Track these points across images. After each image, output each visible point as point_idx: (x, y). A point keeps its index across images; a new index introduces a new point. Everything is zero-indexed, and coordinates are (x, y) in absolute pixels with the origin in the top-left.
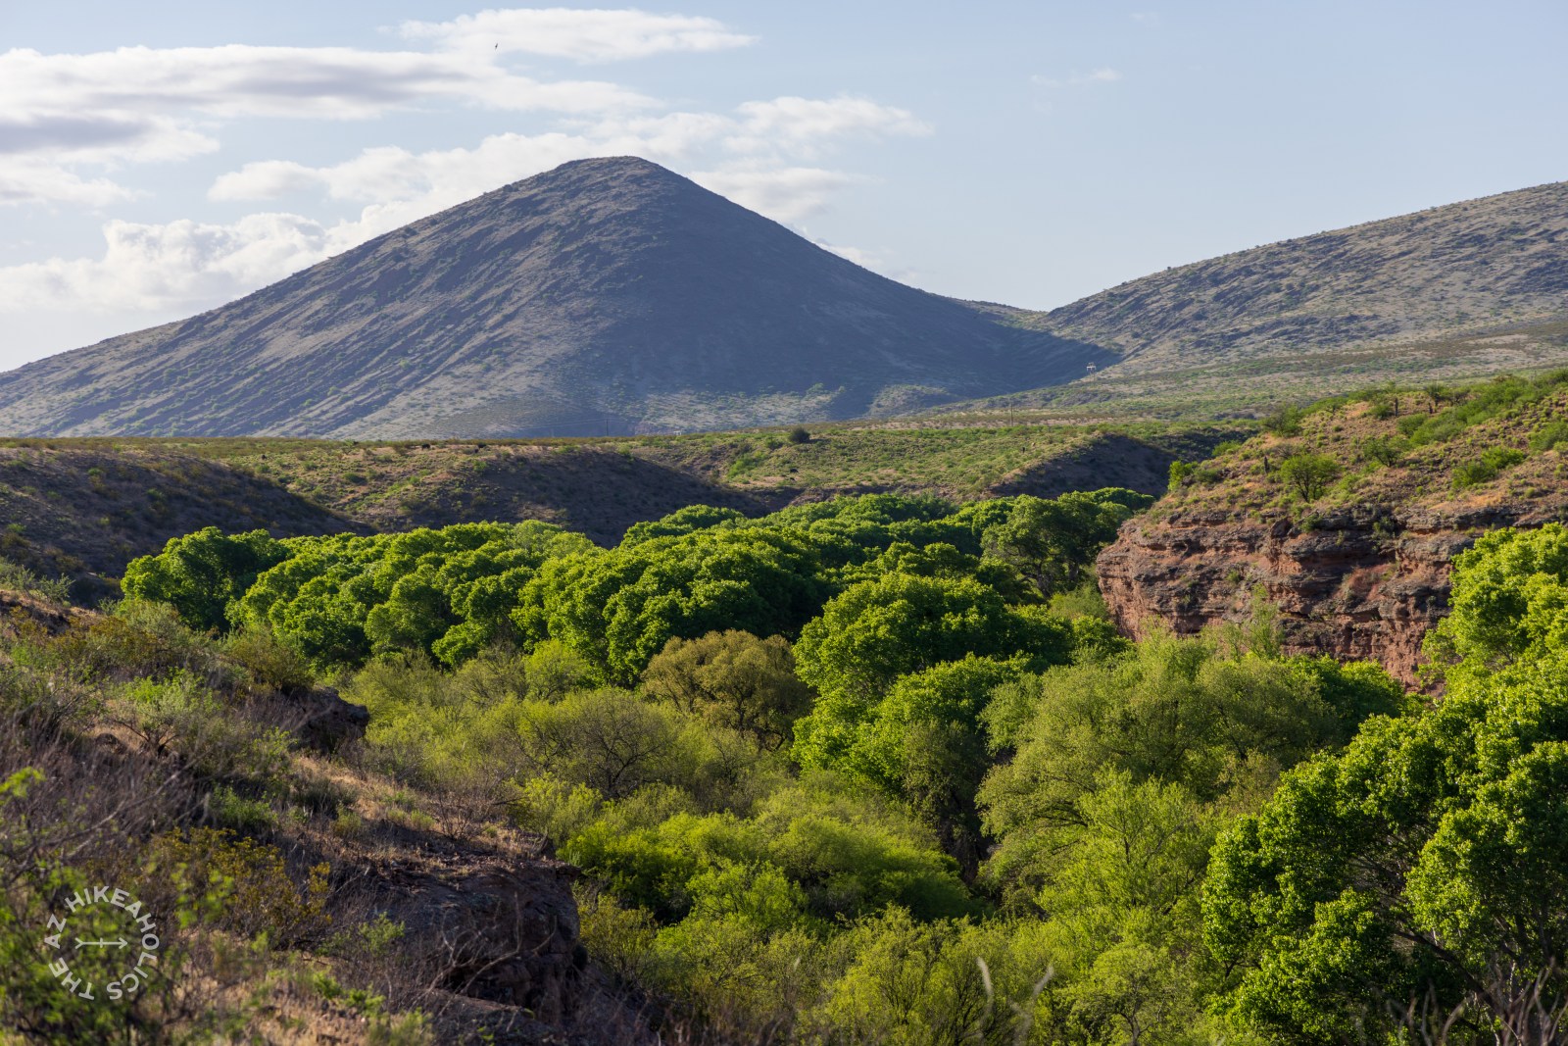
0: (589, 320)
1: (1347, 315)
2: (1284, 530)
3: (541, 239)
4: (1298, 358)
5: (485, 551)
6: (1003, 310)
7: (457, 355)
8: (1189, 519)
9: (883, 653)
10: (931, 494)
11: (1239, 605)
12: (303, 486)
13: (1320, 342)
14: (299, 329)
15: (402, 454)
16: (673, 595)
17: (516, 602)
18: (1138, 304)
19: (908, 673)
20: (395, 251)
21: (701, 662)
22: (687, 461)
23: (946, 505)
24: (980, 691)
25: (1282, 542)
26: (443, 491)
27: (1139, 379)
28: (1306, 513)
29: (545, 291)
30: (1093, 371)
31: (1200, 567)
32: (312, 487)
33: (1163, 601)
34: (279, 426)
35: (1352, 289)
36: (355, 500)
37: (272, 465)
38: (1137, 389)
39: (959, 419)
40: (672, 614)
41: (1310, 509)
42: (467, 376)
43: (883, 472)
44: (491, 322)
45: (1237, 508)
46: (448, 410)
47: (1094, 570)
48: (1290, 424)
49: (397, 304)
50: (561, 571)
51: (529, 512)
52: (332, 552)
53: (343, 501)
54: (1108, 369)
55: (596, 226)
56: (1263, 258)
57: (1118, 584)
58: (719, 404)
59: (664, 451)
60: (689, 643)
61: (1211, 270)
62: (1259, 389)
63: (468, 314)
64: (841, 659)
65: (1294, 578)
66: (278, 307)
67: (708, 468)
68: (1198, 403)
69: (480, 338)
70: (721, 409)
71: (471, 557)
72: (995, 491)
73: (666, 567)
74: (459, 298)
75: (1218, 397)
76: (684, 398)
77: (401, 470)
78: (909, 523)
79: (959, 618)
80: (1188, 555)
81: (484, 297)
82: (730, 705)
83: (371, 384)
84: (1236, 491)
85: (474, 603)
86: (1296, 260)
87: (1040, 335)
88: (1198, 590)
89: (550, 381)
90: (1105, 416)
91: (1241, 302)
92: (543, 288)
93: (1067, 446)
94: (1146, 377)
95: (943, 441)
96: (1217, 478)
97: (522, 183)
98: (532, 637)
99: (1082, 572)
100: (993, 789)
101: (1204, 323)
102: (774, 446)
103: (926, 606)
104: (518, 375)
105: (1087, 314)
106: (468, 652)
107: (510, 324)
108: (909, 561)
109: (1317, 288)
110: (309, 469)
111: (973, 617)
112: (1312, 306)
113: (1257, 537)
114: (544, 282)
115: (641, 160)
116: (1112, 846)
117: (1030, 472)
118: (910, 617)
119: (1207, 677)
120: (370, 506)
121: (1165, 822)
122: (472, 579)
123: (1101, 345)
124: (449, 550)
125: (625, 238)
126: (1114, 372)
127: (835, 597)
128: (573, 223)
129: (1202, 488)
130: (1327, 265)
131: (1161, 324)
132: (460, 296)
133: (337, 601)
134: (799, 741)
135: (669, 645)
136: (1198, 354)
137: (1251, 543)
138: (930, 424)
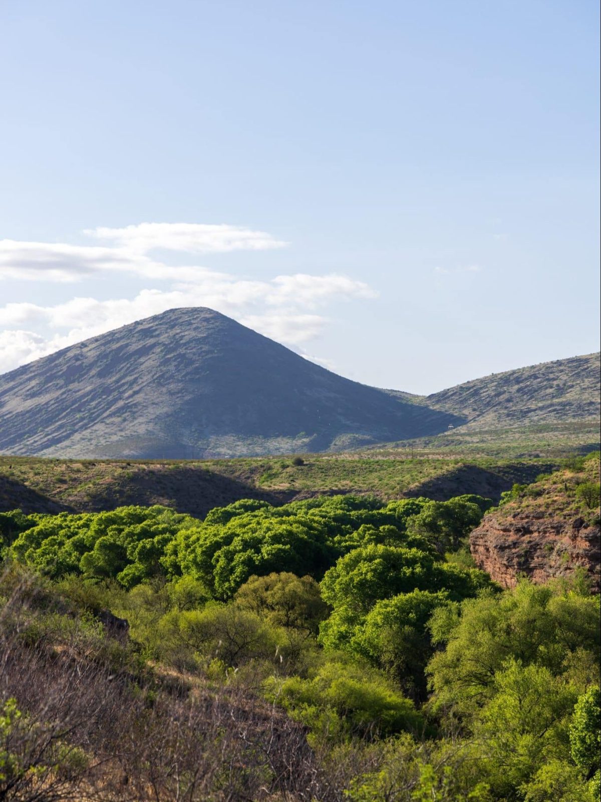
0: (180, 395)
1: (589, 401)
2: (579, 524)
3: (154, 350)
4: (562, 424)
5: (146, 525)
6: (403, 395)
7: (108, 413)
8: (524, 516)
9: (369, 587)
10: (372, 496)
11: (553, 563)
12: (33, 484)
13: (574, 416)
14: (23, 396)
15: (87, 467)
16: (250, 552)
17: (163, 554)
18: (476, 393)
19: (382, 599)
20: (75, 356)
21: (267, 590)
22: (237, 474)
23: (380, 502)
24: (425, 612)
25: (578, 531)
26: (109, 488)
27: (476, 434)
28: (592, 515)
29: (157, 379)
30: (452, 428)
31: (530, 542)
32: (38, 484)
33: (510, 560)
34: (11, 448)
35: (591, 388)
36: (60, 492)
37: (16, 472)
38: (475, 439)
39: (380, 454)
40: (249, 562)
41: (594, 513)
42: (113, 424)
43: (344, 482)
44: (126, 395)
45: (550, 511)
46: (103, 442)
47: (468, 541)
48: (579, 465)
49: (76, 384)
50: (187, 538)
51: (156, 501)
52: (59, 523)
53: (54, 492)
54: (459, 428)
55: (185, 344)
56: (543, 370)
57: (481, 549)
58: (249, 442)
59: (224, 468)
60: (261, 579)
61: (515, 375)
62: (541, 441)
63: (114, 390)
64: (346, 590)
65: (585, 550)
66: (12, 384)
67: (248, 478)
68: (509, 447)
69: (121, 403)
70: (250, 444)
71: (138, 528)
72: (405, 494)
73: (246, 536)
74: (109, 381)
75: (519, 444)
76: (230, 438)
77: (86, 476)
78: (362, 511)
79: (411, 570)
80: (523, 535)
81: (123, 381)
82: (283, 613)
83: (61, 427)
84: (549, 501)
85: (139, 554)
86: (561, 371)
87: (423, 408)
88: (528, 555)
89: (158, 427)
90: (459, 453)
91: (531, 393)
92: (155, 377)
93: (444, 471)
94: (480, 433)
95: (376, 466)
96: (539, 494)
97: (144, 320)
98: (171, 573)
99: (460, 542)
100: (435, 663)
101: (511, 404)
102: (284, 467)
103: (392, 562)
104: (140, 424)
105: (448, 397)
106: (136, 581)
107: (136, 396)
108: (371, 535)
109: (572, 386)
110: (36, 474)
111: (418, 570)
112: (570, 396)
113: (561, 526)
114: (155, 374)
115: (209, 309)
116: (512, 701)
117: (424, 485)
118: (383, 568)
119: (552, 606)
120: (69, 495)
121: (540, 688)
122: (139, 540)
123: (455, 414)
124: (125, 524)
125: (200, 351)
126: (463, 429)
127: (343, 557)
128: (172, 342)
129: (530, 499)
130: (578, 375)
131: (488, 404)
132: (110, 380)
133: (63, 550)
134: (322, 633)
135: (251, 578)
136: (508, 421)
137: (558, 530)
138: (365, 457)
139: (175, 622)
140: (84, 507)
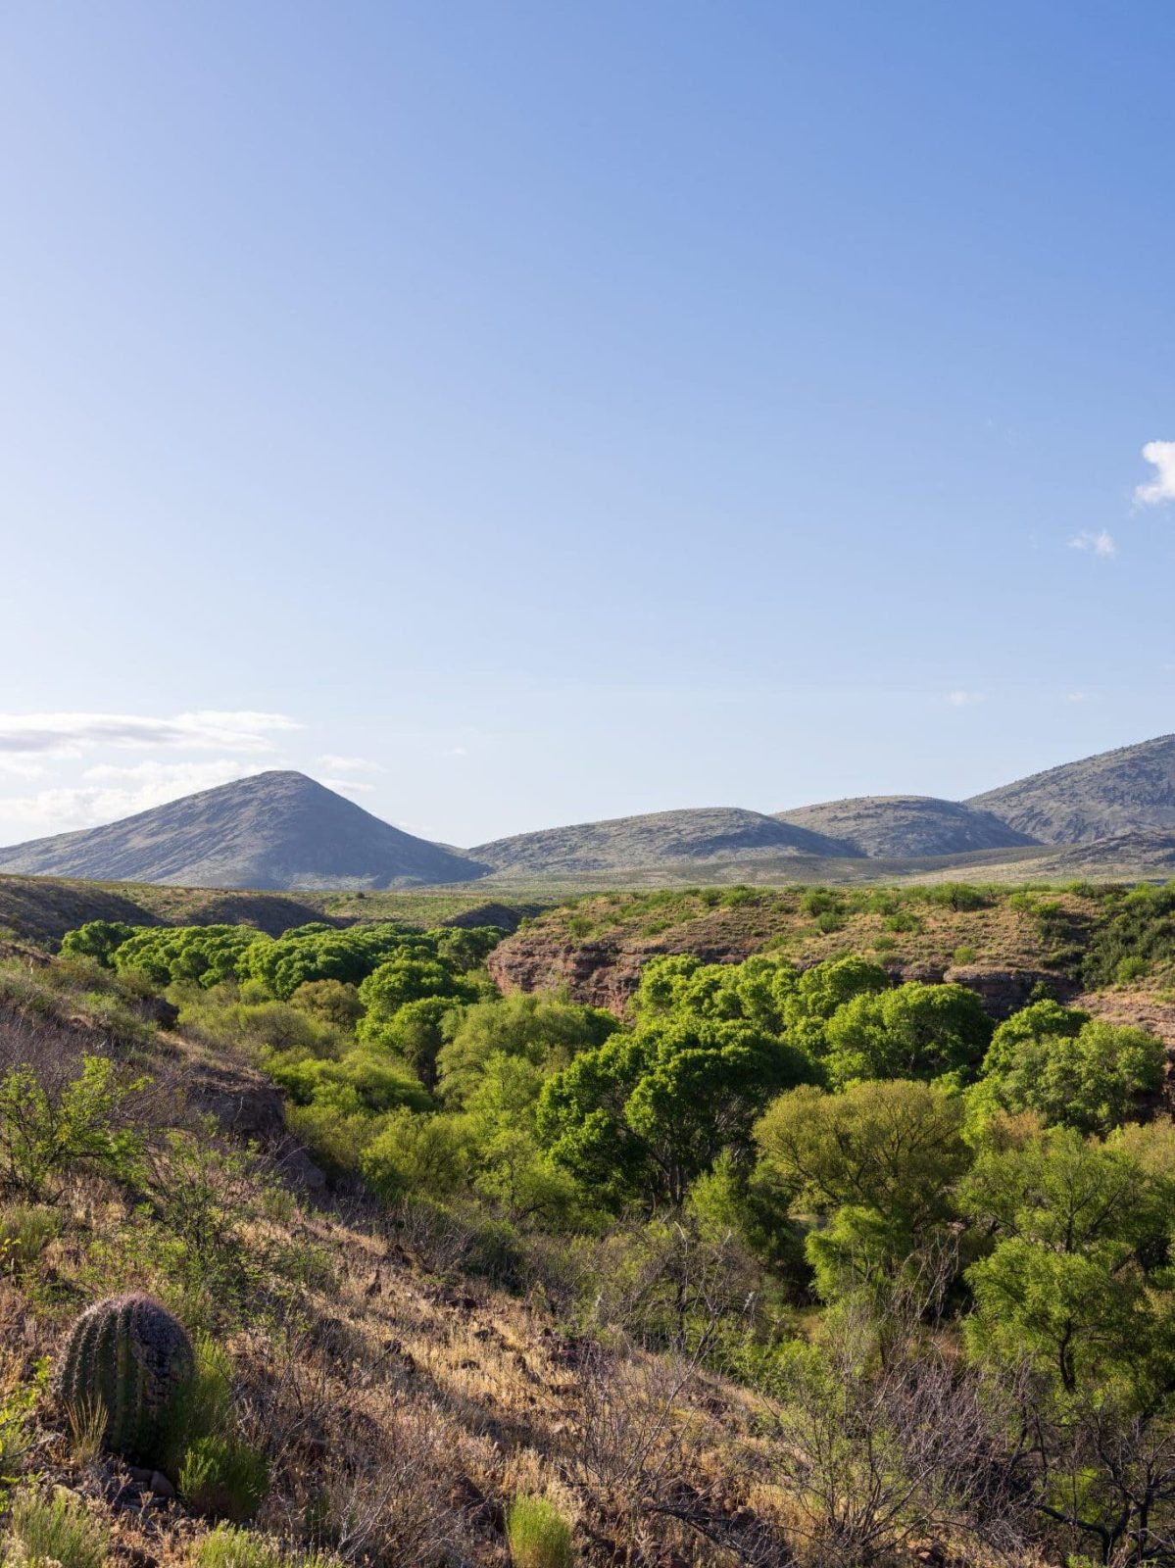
0: (271, 840)
1: (593, 859)
2: (570, 950)
3: (253, 803)
4: (572, 876)
5: (224, 938)
7: (212, 851)
8: (528, 942)
9: (397, 994)
10: (416, 924)
11: (548, 980)
12: (143, 904)
13: (581, 870)
14: (144, 835)
15: (187, 892)
16: (307, 962)
17: (237, 962)
18: (506, 849)
19: (407, 1002)
21: (317, 992)
22: (311, 903)
23: (422, 929)
24: (439, 1012)
25: (568, 955)
26: (205, 910)
27: (505, 880)
28: (579, 943)
30: (485, 876)
31: (532, 963)
32: (147, 904)
33: (516, 976)
34: (133, 877)
35: (596, 848)
36: (166, 912)
37: (130, 894)
38: (504, 884)
39: (428, 893)
40: (305, 969)
41: (581, 941)
42: (216, 860)
43: (395, 913)
44: (228, 838)
45: (549, 939)
46: (207, 874)
47: (486, 961)
48: (572, 904)
49: (188, 828)
50: (257, 949)
51: (242, 921)
52: (155, 934)
53: (160, 912)
54: (491, 875)
55: (277, 800)
57: (496, 968)
58: (325, 879)
60: (312, 983)
63: (218, 834)
64: (379, 995)
65: (572, 970)
67: (320, 907)
68: (529, 891)
69: (223, 844)
70: (325, 881)
71: (218, 940)
72: (443, 924)
73: (304, 950)
75: (537, 890)
76: (310, 876)
77: (187, 899)
78: (406, 936)
79: (429, 980)
80: (527, 957)
81: (226, 827)
82: (329, 1011)
83: (174, 861)
84: (549, 931)
85: (218, 960)
88: (530, 973)
89: (252, 865)
90: (489, 895)
91: (550, 850)
92: (252, 825)
94: (508, 879)
95: (421, 901)
96: (541, 926)
98: (243, 977)
99: (480, 962)
100: (444, 1055)
101: (533, 858)
102: (349, 899)
103: (415, 974)
104: (238, 861)
106: (215, 982)
107: (236, 839)
108: (407, 954)
109: (581, 847)
110: (146, 896)
111: (435, 980)
112: (578, 855)
113: (557, 952)
114: (252, 822)
115: (298, 773)
116: (497, 1083)
117: (459, 917)
118: (407, 979)
119: (539, 1011)
120: (173, 915)
121: (520, 1074)
122: (218, 949)
123: (489, 865)
124: (208, 936)
125: (289, 805)
126: (494, 876)
128: (267, 798)
129: (534, 929)
130: (586, 838)
131: (516, 857)
132: (216, 826)
133: (157, 956)
134: (359, 1029)
135: (303, 984)
136: (530, 871)
137: (555, 954)
138: (415, 894)
139: (236, 1015)
140: (183, 924)
